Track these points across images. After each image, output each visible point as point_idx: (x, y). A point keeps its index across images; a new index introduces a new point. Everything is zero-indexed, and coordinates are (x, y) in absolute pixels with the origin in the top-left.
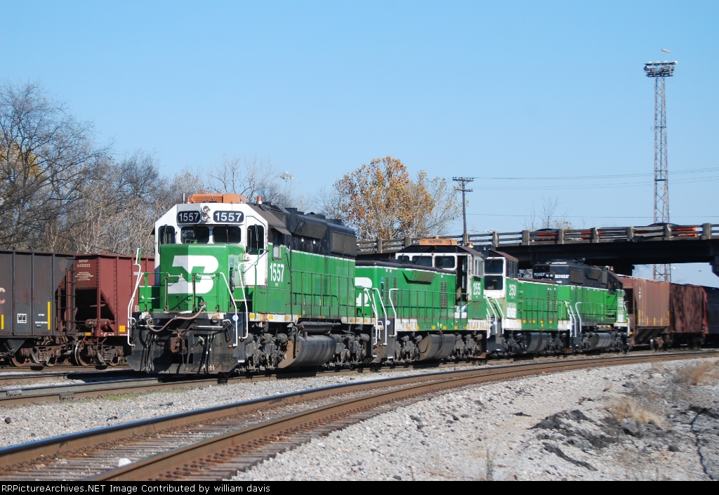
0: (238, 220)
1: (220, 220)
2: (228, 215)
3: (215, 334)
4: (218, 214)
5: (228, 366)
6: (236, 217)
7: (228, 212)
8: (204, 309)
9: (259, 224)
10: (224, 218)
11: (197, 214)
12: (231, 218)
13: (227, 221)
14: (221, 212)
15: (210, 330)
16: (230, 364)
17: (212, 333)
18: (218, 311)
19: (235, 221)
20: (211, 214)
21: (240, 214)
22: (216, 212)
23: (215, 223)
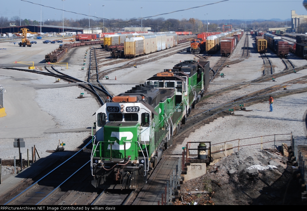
0: (137, 111)
1: (129, 111)
2: (132, 109)
3: (135, 170)
4: (128, 108)
5: (141, 185)
6: (136, 109)
7: (132, 107)
8: (130, 159)
9: (147, 112)
10: (131, 110)
11: (118, 108)
12: (134, 110)
13: (132, 111)
14: (129, 107)
15: (132, 169)
16: (142, 185)
17: (133, 170)
18: (136, 160)
19: (136, 111)
20: (125, 109)
21: (138, 108)
22: (127, 107)
23: (126, 112)
